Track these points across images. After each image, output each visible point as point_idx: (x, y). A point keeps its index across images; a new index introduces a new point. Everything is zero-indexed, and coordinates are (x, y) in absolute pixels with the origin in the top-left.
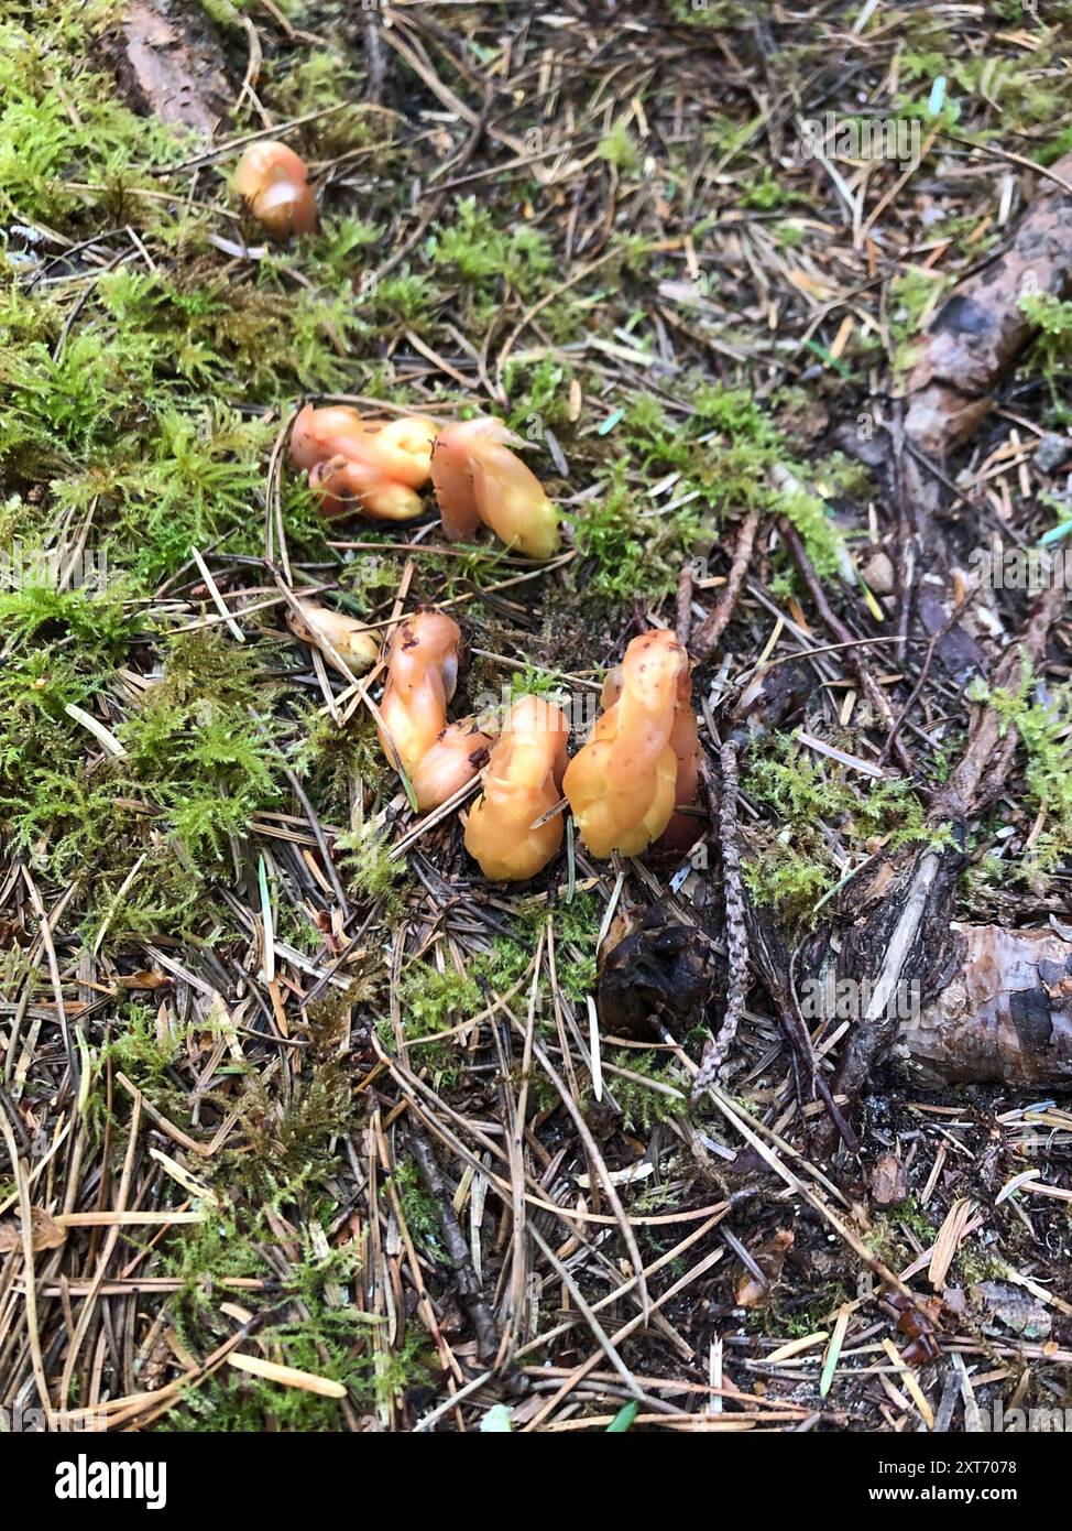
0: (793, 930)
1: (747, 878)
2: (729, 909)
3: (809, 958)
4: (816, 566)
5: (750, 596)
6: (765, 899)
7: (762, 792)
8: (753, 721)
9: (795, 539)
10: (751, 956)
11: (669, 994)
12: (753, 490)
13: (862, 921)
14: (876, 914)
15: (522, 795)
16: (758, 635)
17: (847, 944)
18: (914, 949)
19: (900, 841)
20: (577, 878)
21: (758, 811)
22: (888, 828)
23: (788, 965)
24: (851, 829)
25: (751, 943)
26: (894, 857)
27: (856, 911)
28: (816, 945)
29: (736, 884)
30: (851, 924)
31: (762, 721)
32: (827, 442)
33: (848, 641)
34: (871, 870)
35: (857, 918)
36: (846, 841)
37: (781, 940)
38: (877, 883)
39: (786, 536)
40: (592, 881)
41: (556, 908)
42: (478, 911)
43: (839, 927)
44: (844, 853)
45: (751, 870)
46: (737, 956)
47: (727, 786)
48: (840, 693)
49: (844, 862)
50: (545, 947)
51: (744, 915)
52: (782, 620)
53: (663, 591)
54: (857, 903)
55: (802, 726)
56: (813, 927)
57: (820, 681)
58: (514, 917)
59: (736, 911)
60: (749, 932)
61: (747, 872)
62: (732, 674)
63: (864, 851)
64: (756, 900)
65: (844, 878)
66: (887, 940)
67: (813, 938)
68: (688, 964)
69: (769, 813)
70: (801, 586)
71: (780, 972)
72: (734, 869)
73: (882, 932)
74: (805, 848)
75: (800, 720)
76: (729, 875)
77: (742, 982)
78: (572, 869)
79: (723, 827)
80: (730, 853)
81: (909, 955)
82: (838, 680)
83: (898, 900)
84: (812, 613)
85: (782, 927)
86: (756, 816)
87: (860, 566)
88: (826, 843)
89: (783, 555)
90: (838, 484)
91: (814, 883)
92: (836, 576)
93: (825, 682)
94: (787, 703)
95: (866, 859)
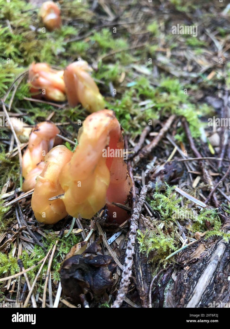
0: (156, 266)
1: (139, 239)
2: (128, 251)
3: (161, 281)
4: (192, 134)
5: (167, 140)
6: (145, 250)
7: (156, 207)
8: (158, 179)
9: (186, 124)
10: (133, 274)
11: (90, 286)
12: (174, 108)
13: (187, 268)
14: (194, 266)
15: (47, 184)
16: (167, 153)
17: (179, 278)
18: (210, 286)
19: (210, 235)
20: (74, 228)
21: (153, 214)
22: (206, 230)
23: (150, 283)
24: (190, 228)
25: (134, 269)
26: (206, 242)
27: (185, 263)
28: (166, 275)
29: (133, 240)
30: (182, 268)
31: (162, 179)
32: (202, 101)
33: (200, 157)
34: (195, 246)
35: (186, 266)
36: (186, 232)
37: (149, 270)
38: (197, 252)
39: (183, 123)
40: (79, 230)
41: (61, 238)
42: (32, 234)
43: (177, 269)
44: (185, 237)
45: (142, 236)
46: (126, 274)
47: (140, 199)
48: (195, 176)
49: (184, 241)
50: (51, 254)
51: (134, 255)
52: (176, 148)
53: (137, 134)
54: (186, 259)
55: (177, 186)
56: (164, 266)
57: (187, 170)
58: (45, 239)
59: (130, 253)
60: (135, 263)
61: (140, 236)
62: (155, 164)
63: (194, 238)
64: (141, 250)
65: (183, 247)
66: (197, 279)
67: (165, 271)
68: (103, 273)
69: (157, 215)
70: (186, 140)
71: (146, 285)
72: (134, 233)
73: (195, 275)
74: (168, 231)
75: (177, 183)
76: (130, 236)
77: (125, 287)
78: (73, 223)
79: (133, 215)
80: (133, 227)
81: (207, 289)
82: (194, 171)
83: (205, 261)
84: (188, 148)
85: (151, 264)
86: (151, 215)
87: (208, 137)
88: (178, 231)
89: (181, 129)
90: (204, 112)
91: (168, 247)
92: (199, 138)
93: (189, 171)
94: (172, 174)
95: (194, 241)
